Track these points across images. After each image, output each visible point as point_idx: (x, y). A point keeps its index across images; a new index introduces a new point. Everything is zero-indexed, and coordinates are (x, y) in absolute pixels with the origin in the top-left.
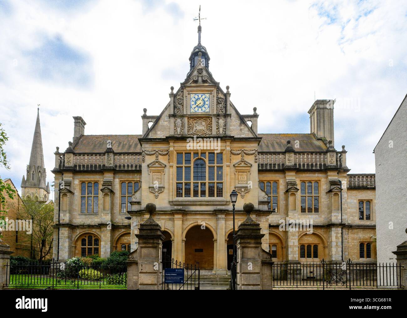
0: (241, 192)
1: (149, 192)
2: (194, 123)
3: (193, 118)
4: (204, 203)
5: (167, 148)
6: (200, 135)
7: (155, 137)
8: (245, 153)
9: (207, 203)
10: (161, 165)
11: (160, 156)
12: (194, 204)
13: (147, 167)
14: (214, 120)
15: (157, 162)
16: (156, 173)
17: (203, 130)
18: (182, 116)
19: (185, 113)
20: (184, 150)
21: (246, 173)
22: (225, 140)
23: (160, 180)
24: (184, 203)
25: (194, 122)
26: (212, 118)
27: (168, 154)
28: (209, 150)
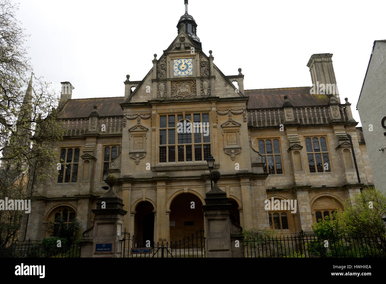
0: (231, 154)
1: (129, 158)
2: (178, 86)
3: (176, 81)
4: (191, 168)
5: (150, 111)
6: (184, 97)
7: (137, 102)
8: (232, 113)
9: (194, 168)
10: (143, 129)
11: (142, 120)
12: (179, 169)
13: (128, 132)
14: (198, 82)
15: (139, 126)
16: (137, 138)
17: (187, 92)
18: (165, 80)
19: (168, 77)
20: (167, 113)
21: (235, 133)
22: (210, 101)
23: (142, 144)
24: (168, 169)
25: (177, 85)
26: (195, 80)
27: (150, 117)
28: (194, 112)
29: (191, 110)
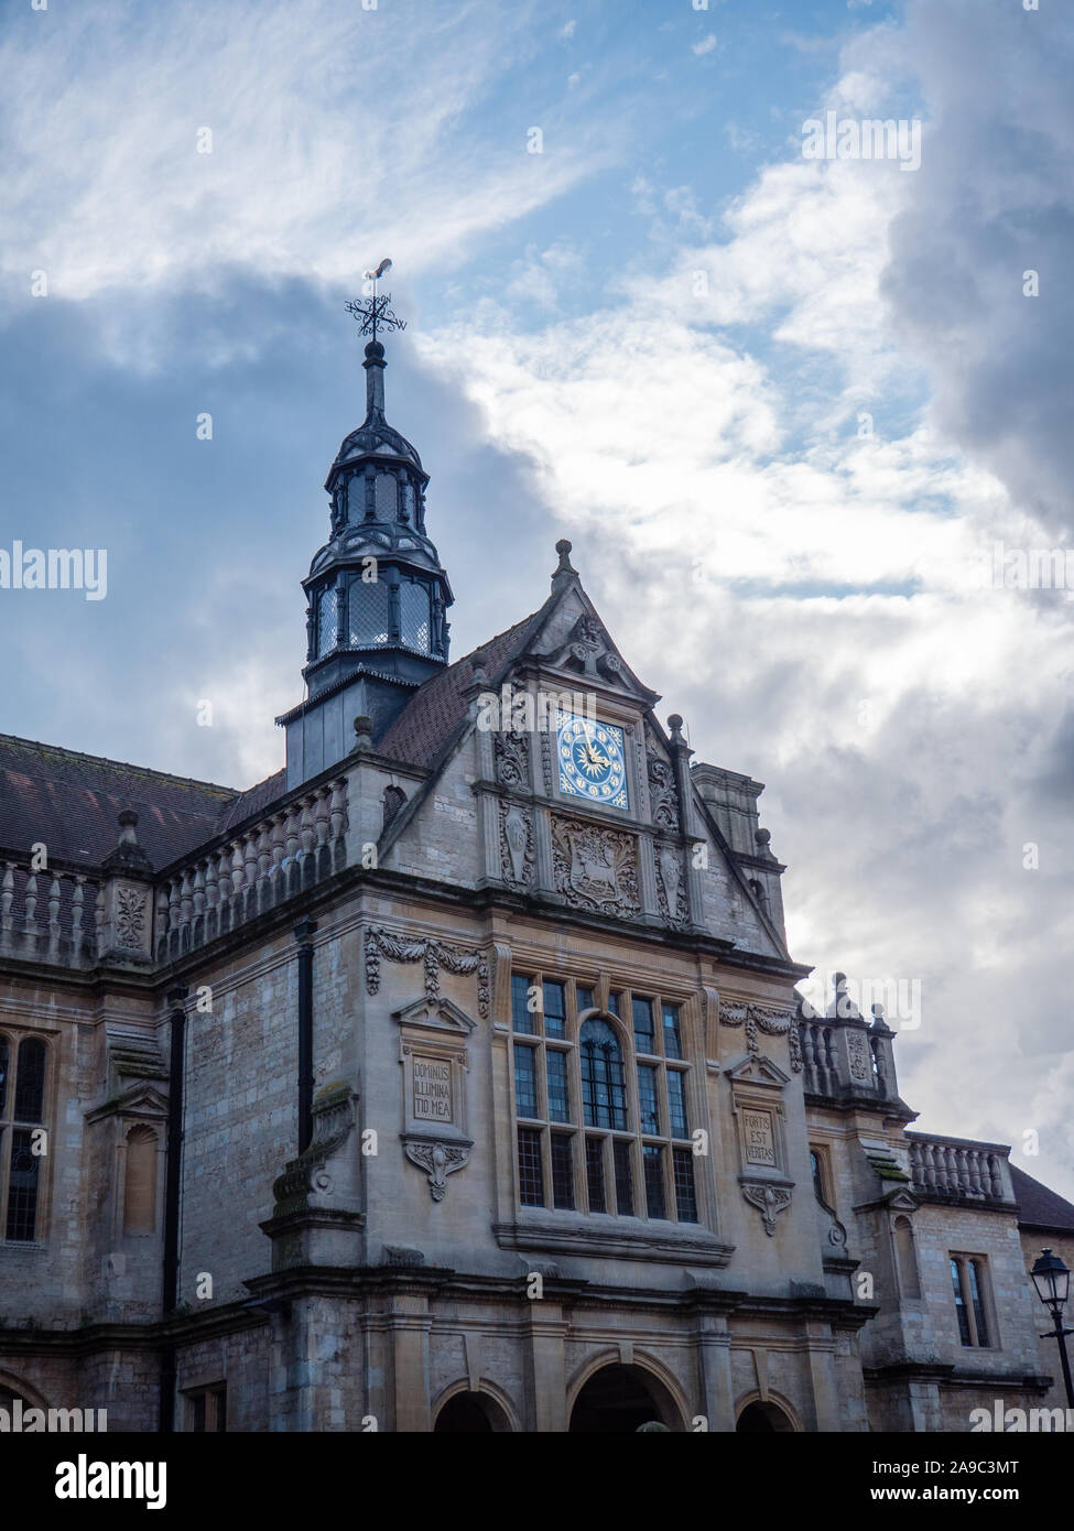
0: (763, 1207)
1: (400, 1160)
2: (573, 845)
3: (568, 819)
4: (641, 1249)
5: (472, 937)
6: (599, 903)
7: (416, 873)
8: (758, 1022)
9: (653, 1251)
10: (454, 1022)
11: (444, 977)
12: (600, 1246)
13: (387, 1024)
14: (645, 845)
15: (430, 1002)
16: (426, 1062)
17: (610, 886)
18: (532, 802)
19: (540, 790)
20: (544, 966)
21: (767, 1115)
22: (696, 952)
23: (446, 1100)
24: (564, 1242)
25: (572, 838)
26: (636, 837)
27: (475, 969)
28: (638, 984)
29: (631, 974)
